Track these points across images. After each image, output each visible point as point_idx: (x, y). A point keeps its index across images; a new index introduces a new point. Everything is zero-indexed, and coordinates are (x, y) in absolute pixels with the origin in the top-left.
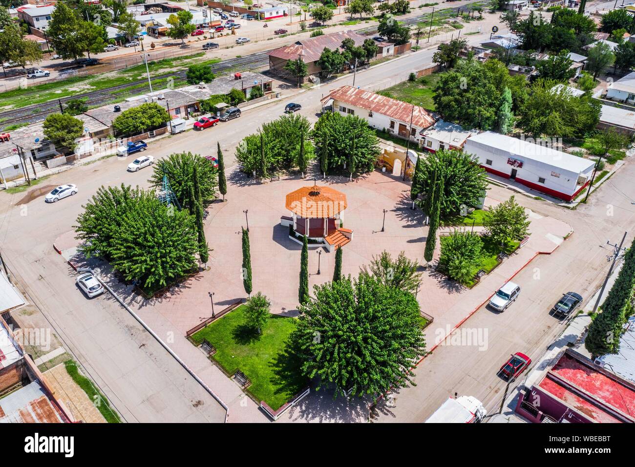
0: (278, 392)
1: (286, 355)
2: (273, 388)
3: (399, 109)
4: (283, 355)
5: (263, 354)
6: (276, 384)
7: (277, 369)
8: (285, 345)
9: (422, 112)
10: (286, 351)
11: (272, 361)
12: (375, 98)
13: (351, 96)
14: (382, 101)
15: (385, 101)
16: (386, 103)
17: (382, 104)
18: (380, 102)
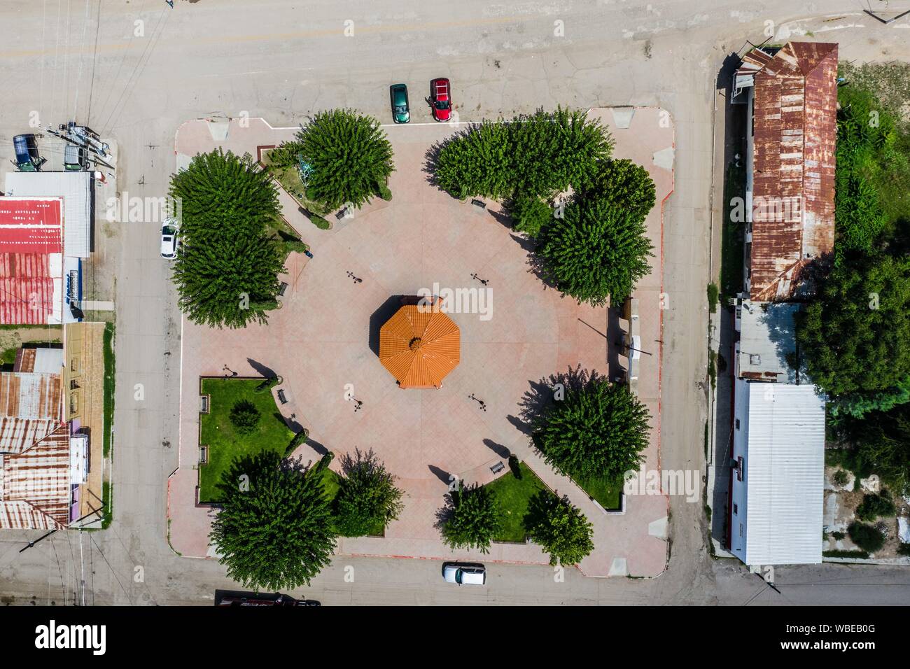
0: (219, 486)
1: (253, 461)
2: (219, 480)
3: (779, 228)
4: (251, 460)
5: (239, 445)
6: (224, 479)
7: (235, 468)
8: (260, 452)
9: (789, 274)
10: (256, 458)
11: (238, 458)
12: (791, 162)
13: (777, 111)
14: (789, 180)
15: (790, 187)
16: (785, 193)
17: (779, 186)
18: (783, 180)
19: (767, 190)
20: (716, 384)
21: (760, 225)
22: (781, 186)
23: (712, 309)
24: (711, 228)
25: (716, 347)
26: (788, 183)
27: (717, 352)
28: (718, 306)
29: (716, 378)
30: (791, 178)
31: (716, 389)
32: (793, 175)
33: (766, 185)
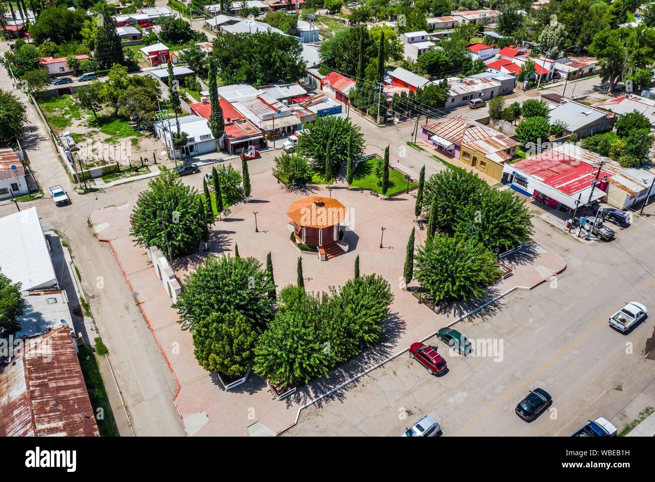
14: (51, 414)
15: (48, 409)
16: (52, 403)
17: (61, 407)
18: (58, 413)
19: (74, 402)
20: (80, 301)
21: (74, 375)
22: (58, 408)
23: (98, 340)
24: (121, 393)
25: (87, 321)
26: (50, 411)
27: (85, 318)
28: (93, 343)
29: (81, 303)
30: (49, 416)
31: (79, 297)
32: (46, 419)
33: (76, 407)
